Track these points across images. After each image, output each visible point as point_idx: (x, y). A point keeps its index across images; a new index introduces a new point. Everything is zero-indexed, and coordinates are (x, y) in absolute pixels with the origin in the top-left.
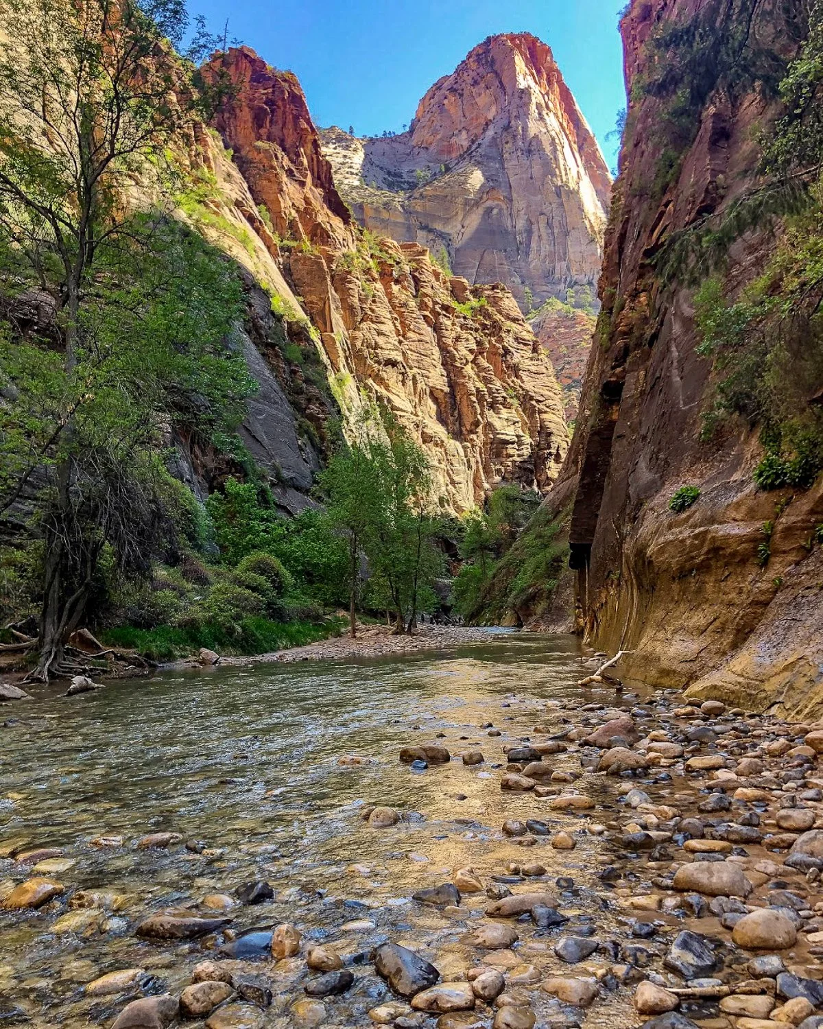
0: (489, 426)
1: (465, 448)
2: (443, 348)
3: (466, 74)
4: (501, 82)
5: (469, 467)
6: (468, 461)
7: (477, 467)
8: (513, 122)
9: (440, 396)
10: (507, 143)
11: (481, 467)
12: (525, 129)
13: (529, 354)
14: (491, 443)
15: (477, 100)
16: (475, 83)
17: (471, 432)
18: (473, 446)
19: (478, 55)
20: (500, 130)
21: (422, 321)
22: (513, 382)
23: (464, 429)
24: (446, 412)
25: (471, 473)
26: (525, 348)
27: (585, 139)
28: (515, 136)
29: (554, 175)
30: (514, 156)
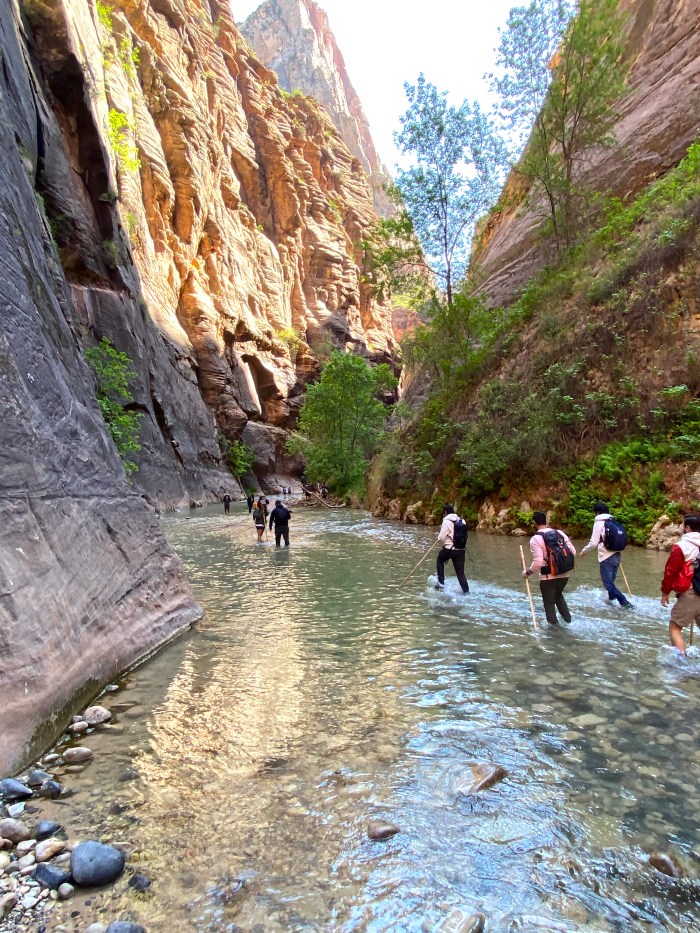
0: (309, 235)
1: (280, 251)
2: (251, 112)
3: (256, 22)
4: (286, 27)
5: (286, 278)
6: (285, 269)
7: (296, 281)
8: (299, 54)
9: (247, 172)
10: (293, 70)
11: (300, 284)
12: (309, 61)
13: (348, 171)
14: (312, 257)
15: (266, 42)
16: (264, 28)
17: (288, 232)
18: (291, 252)
19: (267, 7)
20: (287, 59)
21: (221, 59)
22: (333, 194)
23: (278, 226)
24: (254, 197)
25: (289, 285)
26: (344, 163)
27: (352, 97)
28: (300, 66)
29: (334, 104)
30: (300, 82)
